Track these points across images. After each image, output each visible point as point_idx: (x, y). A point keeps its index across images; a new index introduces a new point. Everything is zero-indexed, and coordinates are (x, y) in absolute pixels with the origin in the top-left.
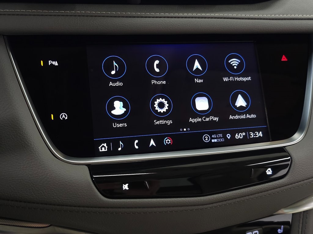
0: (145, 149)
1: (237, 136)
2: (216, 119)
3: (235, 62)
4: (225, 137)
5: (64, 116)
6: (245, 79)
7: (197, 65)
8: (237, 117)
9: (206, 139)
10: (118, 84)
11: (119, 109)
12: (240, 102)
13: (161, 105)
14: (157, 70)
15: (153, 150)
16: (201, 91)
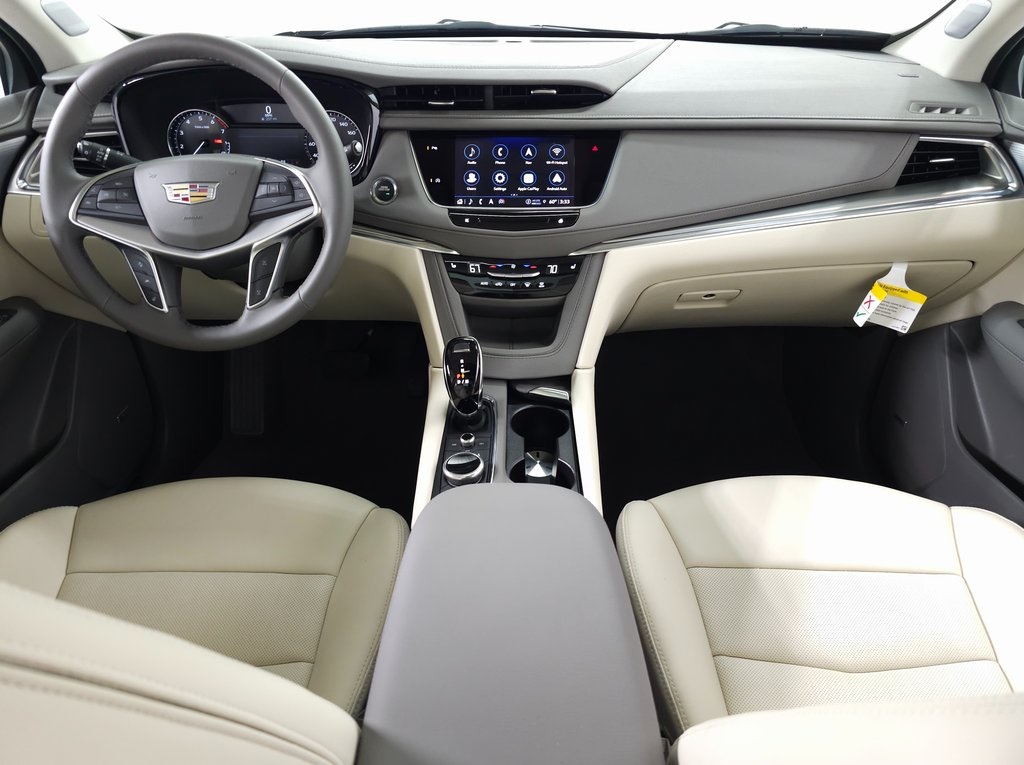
0: (486, 203)
1: (551, 202)
2: (537, 189)
3: (557, 151)
4: (541, 202)
5: (438, 180)
6: (563, 163)
7: (529, 152)
8: (553, 189)
9: (528, 202)
10: (474, 163)
11: (472, 178)
12: (557, 179)
13: (500, 178)
14: (500, 155)
15: (491, 205)
16: (528, 169)
